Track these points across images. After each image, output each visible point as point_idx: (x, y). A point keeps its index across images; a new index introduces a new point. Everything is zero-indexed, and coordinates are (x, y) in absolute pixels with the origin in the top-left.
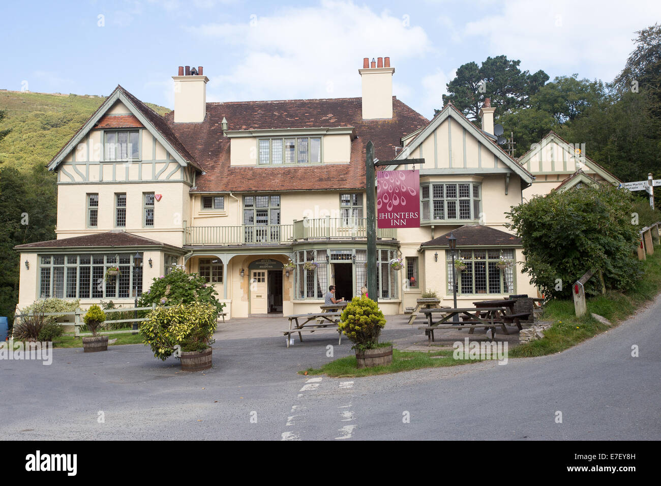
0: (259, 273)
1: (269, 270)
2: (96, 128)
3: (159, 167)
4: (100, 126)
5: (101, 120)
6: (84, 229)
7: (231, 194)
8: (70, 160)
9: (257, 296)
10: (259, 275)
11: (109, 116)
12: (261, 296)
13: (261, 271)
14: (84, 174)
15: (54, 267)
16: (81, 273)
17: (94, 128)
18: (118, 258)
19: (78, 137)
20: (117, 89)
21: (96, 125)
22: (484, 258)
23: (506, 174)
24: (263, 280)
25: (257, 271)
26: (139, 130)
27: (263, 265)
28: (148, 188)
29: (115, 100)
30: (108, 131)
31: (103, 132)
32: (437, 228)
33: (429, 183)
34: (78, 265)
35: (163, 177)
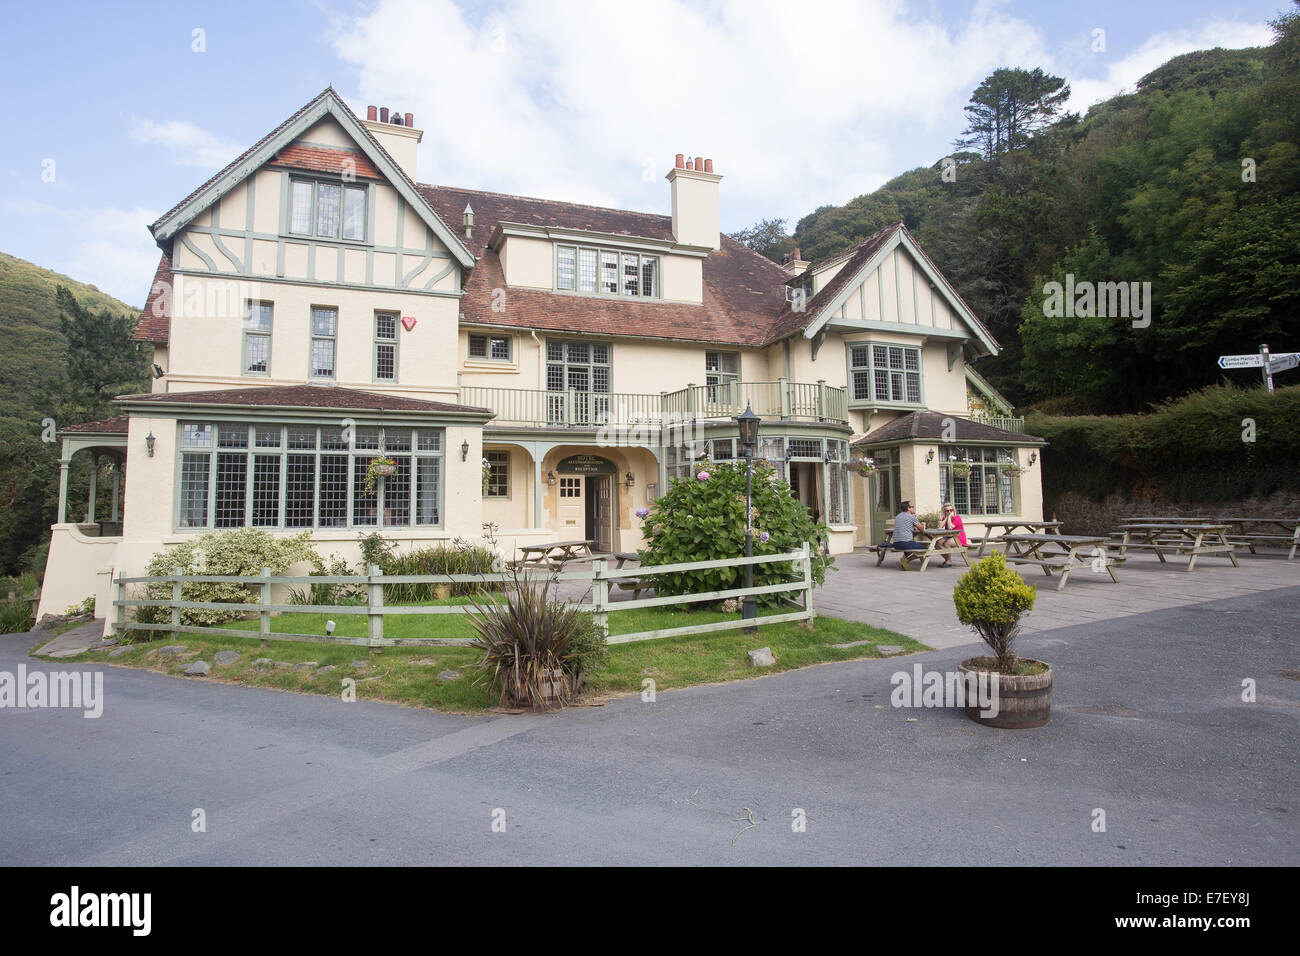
0: (570, 481)
1: (590, 475)
2: (274, 163)
3: (410, 264)
4: (281, 162)
5: (286, 150)
6: (239, 376)
7: (533, 333)
8: (206, 224)
9: (568, 522)
10: (570, 484)
11: (302, 146)
12: (574, 522)
13: (574, 477)
14: (240, 256)
15: (219, 453)
16: (290, 469)
17: (270, 165)
18: (382, 436)
19: (233, 175)
20: (326, 91)
21: (273, 159)
22: (979, 460)
23: (964, 339)
24: (578, 494)
25: (567, 477)
26: (367, 185)
27: (582, 466)
28: (388, 303)
29: (322, 114)
30: (299, 174)
31: (286, 175)
32: (883, 413)
33: (869, 342)
34: (283, 451)
35: (417, 284)
